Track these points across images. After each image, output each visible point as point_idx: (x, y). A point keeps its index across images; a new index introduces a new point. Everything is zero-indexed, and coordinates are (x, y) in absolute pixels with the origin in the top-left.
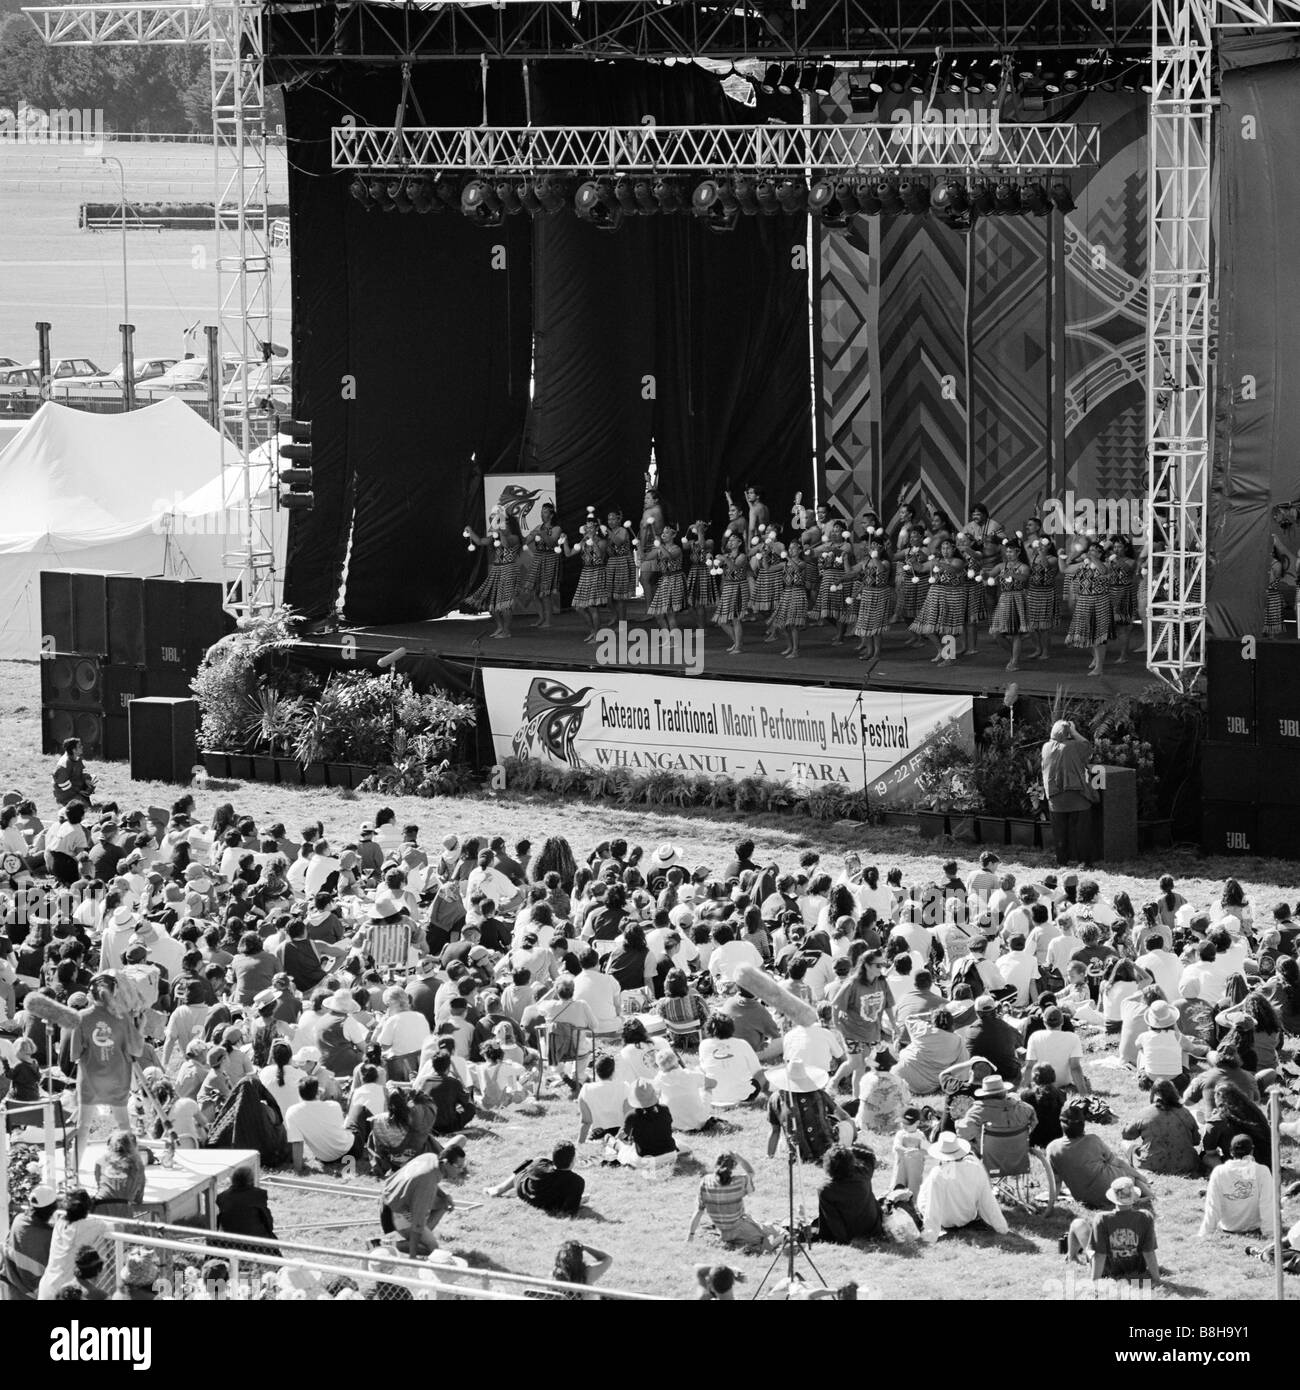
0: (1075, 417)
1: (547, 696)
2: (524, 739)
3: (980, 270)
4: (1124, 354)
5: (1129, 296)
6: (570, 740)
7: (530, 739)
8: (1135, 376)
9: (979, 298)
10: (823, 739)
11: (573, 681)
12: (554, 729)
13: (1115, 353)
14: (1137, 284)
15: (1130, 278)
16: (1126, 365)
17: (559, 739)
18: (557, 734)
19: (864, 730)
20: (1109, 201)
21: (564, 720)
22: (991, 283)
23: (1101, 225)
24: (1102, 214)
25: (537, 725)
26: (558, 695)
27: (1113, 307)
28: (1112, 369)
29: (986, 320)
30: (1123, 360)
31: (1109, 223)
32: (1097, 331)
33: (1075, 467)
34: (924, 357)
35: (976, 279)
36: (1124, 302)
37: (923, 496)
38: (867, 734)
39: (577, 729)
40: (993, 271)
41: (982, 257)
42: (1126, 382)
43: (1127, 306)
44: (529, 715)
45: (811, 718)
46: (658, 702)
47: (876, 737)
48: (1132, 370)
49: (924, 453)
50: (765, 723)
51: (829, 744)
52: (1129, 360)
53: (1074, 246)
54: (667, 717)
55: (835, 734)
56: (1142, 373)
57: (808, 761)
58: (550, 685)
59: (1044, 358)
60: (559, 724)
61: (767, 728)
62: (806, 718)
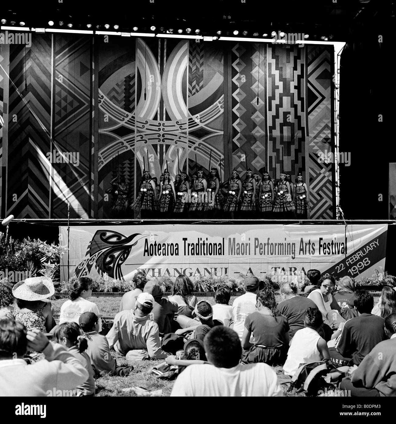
0: (102, 164)
1: (106, 241)
2: (85, 266)
3: (58, 108)
4: (125, 140)
5: (126, 119)
6: (119, 266)
7: (89, 267)
8: (130, 148)
9: (58, 118)
10: (294, 253)
11: (126, 231)
12: (108, 259)
13: (121, 140)
14: (130, 115)
15: (127, 113)
16: (126, 144)
17: (112, 265)
18: (110, 263)
19: (320, 246)
20: (117, 85)
21: (116, 254)
22: (63, 113)
23: (113, 93)
24: (114, 89)
25: (96, 258)
26: (114, 239)
27: (120, 123)
28: (120, 145)
29: (62, 127)
30: (125, 142)
31: (117, 93)
32: (113, 131)
33: (102, 182)
34: (30, 141)
35: (56, 111)
36: (125, 121)
37: (29, 195)
38: (322, 248)
39: (125, 259)
40: (65, 109)
41: (59, 104)
42: (126, 150)
43: (126, 123)
44: (91, 252)
45: (287, 242)
46: (185, 239)
47: (327, 250)
48: (129, 146)
49: (30, 179)
50: (256, 247)
51: (297, 255)
52: (127, 142)
53: (102, 100)
54: (191, 248)
55: (301, 250)
56: (133, 147)
57: (282, 266)
58: (108, 234)
59: (88, 142)
60: (112, 257)
61: (258, 249)
62: (284, 242)
